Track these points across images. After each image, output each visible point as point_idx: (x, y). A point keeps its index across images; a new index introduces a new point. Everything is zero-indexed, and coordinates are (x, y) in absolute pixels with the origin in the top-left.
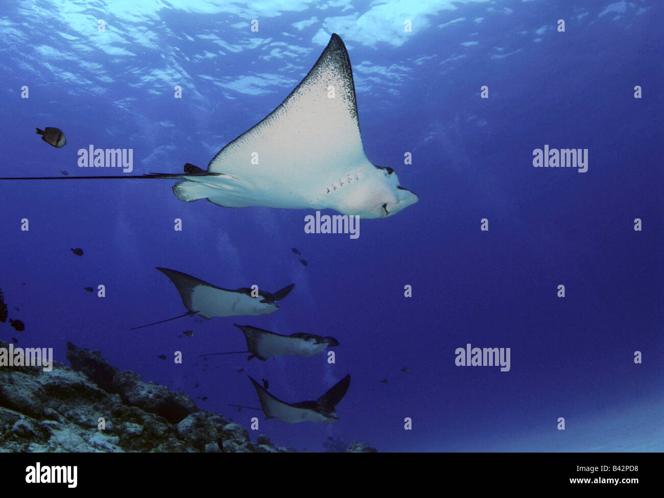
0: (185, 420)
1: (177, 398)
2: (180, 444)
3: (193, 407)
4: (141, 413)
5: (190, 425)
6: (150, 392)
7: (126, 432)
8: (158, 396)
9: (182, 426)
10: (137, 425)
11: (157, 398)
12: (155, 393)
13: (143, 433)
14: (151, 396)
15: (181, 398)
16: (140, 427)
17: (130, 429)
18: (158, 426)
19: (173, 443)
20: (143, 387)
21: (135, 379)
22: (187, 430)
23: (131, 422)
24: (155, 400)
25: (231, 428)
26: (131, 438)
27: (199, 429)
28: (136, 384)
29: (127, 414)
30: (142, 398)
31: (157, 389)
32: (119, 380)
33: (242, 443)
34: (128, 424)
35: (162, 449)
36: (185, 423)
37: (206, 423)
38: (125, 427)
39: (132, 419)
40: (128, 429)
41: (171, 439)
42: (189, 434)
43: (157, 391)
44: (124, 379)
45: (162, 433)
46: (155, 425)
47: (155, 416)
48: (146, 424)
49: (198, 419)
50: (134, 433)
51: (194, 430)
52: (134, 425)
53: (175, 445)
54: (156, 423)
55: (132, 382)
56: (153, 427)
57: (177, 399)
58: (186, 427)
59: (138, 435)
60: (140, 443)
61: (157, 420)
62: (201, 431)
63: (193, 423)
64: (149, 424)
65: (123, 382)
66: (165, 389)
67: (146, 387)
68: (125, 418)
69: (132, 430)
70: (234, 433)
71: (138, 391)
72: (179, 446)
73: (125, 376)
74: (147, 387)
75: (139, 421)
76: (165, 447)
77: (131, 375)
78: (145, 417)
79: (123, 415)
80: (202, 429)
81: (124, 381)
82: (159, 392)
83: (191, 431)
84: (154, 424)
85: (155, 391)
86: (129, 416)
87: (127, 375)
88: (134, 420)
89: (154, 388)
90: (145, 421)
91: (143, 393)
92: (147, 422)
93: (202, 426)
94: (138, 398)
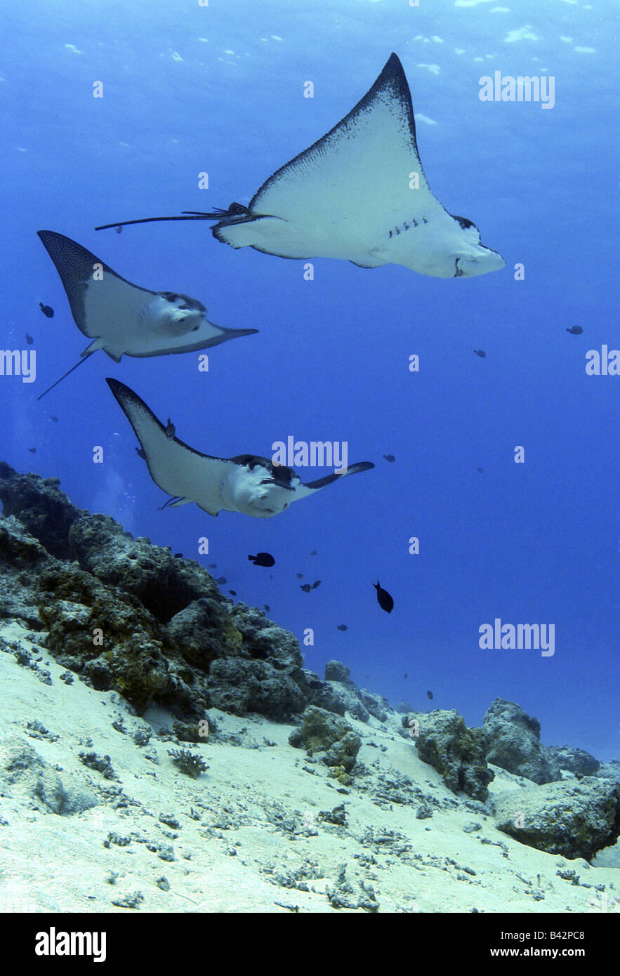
0: (185, 610)
1: (183, 571)
2: (150, 645)
3: (210, 591)
4: (93, 583)
5: (190, 621)
6: (133, 557)
7: (59, 620)
8: (146, 565)
9: (176, 621)
10: (82, 607)
11: (144, 568)
12: (143, 558)
13: (89, 621)
14: (134, 563)
15: (192, 572)
16: (86, 610)
17: (67, 614)
18: (118, 608)
19: (138, 642)
20: (123, 547)
21: (111, 531)
22: (185, 630)
23: (71, 601)
24: (141, 573)
25: (269, 636)
26: (66, 632)
27: (206, 630)
28: (109, 540)
29: (66, 585)
30: (117, 567)
31: (146, 550)
32: (81, 531)
33: (284, 667)
34: (65, 604)
35: (118, 654)
36: (183, 616)
37: (222, 619)
38: (60, 609)
39: (75, 595)
40: (64, 613)
41: (137, 635)
42: (187, 638)
43: (148, 554)
44: (89, 530)
45: (123, 621)
46: (113, 607)
47: (118, 592)
48: (97, 605)
49: (209, 610)
50: (75, 620)
51: (197, 631)
52: (76, 606)
53: (142, 647)
54: (115, 604)
55: (105, 537)
56: (106, 611)
57: (182, 574)
58: (185, 623)
59: (80, 624)
60: (82, 641)
61: (121, 600)
62: (211, 635)
63: (198, 618)
64: (101, 605)
65: (86, 537)
66: (162, 552)
67: (127, 547)
68: (64, 593)
69: (71, 615)
70: (273, 646)
71: (112, 553)
72: (149, 648)
73: (92, 524)
74: (129, 547)
75: (87, 599)
76: (124, 650)
77: (102, 523)
78: (97, 591)
79: (60, 587)
80: (212, 630)
81: (90, 534)
82: (151, 556)
83: (191, 634)
84: (111, 605)
85: (142, 555)
86: (71, 589)
87: (96, 522)
88: (77, 598)
89: (142, 550)
90: (97, 600)
91: (121, 557)
92: (100, 600)
93: (214, 625)
94: (110, 567)
